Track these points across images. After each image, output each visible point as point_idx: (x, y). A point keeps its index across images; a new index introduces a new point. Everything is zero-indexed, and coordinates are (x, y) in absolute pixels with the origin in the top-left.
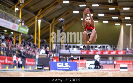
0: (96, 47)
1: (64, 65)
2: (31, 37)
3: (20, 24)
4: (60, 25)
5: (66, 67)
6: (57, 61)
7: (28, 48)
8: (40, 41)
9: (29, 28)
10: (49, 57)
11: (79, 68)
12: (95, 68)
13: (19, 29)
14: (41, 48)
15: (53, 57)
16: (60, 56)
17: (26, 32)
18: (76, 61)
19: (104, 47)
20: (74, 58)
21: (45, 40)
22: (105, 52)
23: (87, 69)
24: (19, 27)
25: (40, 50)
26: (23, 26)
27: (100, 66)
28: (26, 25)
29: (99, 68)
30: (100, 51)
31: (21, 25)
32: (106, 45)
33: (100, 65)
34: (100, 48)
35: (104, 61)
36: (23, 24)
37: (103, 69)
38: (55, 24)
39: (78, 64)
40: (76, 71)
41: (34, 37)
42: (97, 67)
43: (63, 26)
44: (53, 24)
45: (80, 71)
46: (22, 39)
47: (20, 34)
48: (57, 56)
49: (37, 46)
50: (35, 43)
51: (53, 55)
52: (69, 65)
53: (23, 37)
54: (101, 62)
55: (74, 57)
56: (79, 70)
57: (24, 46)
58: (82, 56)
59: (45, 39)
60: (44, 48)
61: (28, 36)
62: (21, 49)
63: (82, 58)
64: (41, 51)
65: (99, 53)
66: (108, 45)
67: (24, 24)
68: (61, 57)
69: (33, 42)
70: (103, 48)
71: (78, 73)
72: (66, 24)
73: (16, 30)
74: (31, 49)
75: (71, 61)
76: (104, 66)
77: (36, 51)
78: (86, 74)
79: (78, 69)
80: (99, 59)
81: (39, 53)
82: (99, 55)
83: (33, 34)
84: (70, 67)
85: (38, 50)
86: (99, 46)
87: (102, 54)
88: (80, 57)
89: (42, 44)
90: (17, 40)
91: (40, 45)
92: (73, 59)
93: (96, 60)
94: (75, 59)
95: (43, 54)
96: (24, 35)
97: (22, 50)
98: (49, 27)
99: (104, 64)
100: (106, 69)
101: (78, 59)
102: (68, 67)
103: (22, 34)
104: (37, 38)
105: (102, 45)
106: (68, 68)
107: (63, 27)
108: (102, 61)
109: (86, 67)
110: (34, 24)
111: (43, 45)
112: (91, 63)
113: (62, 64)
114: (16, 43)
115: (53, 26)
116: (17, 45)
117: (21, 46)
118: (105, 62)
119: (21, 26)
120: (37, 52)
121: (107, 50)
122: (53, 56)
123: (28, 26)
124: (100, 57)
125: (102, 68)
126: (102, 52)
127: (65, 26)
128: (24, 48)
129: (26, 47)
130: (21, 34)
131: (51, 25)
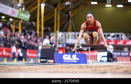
0: (109, 36)
1: (71, 57)
2: (32, 25)
3: (20, 9)
4: (67, 10)
5: (73, 59)
6: (63, 52)
7: (29, 37)
8: (43, 28)
9: (30, 13)
10: (53, 47)
11: (88, 61)
12: (108, 61)
13: (19, 15)
14: (45, 38)
15: (59, 48)
16: (66, 46)
17: (26, 18)
18: (85, 53)
19: (118, 36)
20: (83, 50)
21: (49, 28)
22: (119, 41)
23: (98, 62)
24: (19, 13)
25: (43, 40)
26: (24, 12)
27: (113, 58)
28: (27, 10)
29: (113, 61)
30: (114, 40)
32: (120, 34)
33: (114, 57)
34: (113, 37)
35: (118, 52)
36: (23, 9)
37: (117, 62)
38: (61, 9)
39: (88, 56)
40: (85, 65)
41: (36, 24)
42: (110, 59)
43: (70, 11)
44: (58, 9)
45: (90, 64)
46: (22, 27)
47: (20, 21)
48: (63, 47)
49: (40, 35)
50: (38, 32)
51: (59, 46)
52: (77, 57)
53: (24, 24)
54: (115, 54)
55: (83, 48)
56: (89, 63)
57: (25, 35)
58: (92, 47)
59: (50, 26)
60: (48, 37)
61: (29, 23)
62: (21, 38)
63: (92, 50)
64: (44, 40)
65: (113, 43)
66: (123, 34)
67: (25, 9)
68: (68, 48)
69: (36, 30)
70: (117, 38)
71: (87, 67)
72: (74, 9)
73: (16, 16)
74: (32, 39)
75: (80, 53)
76: (118, 58)
77: (39, 40)
78: (97, 67)
79: (88, 63)
80: (113, 50)
81: (43, 43)
82: (112, 45)
83: (35, 21)
84: (78, 59)
85: (42, 39)
86: (113, 34)
87: (116, 44)
88: (90, 48)
90: (17, 27)
91: (44, 34)
92: (81, 50)
93: (108, 52)
94: (84, 50)
95: (47, 44)
96: (25, 22)
97: (23, 39)
98: (54, 12)
99: (118, 56)
100: (121, 62)
101: (88, 50)
102: (76, 60)
103: (23, 20)
104: (40, 25)
105: (116, 34)
106: (76, 61)
107: (70, 12)
108: (116, 52)
109: (97, 60)
110: (36, 10)
111: (47, 34)
112: (103, 56)
113: (69, 56)
114: (15, 32)
115: (59, 11)
116: (17, 33)
117: (21, 35)
118: (119, 54)
119: (21, 12)
120: (40, 41)
121: (122, 39)
122: (58, 46)
123: (29, 11)
125: (116, 61)
126: (116, 42)
127: (73, 11)
128: (25, 37)
129: (27, 37)
130: (22, 21)
131: (56, 10)
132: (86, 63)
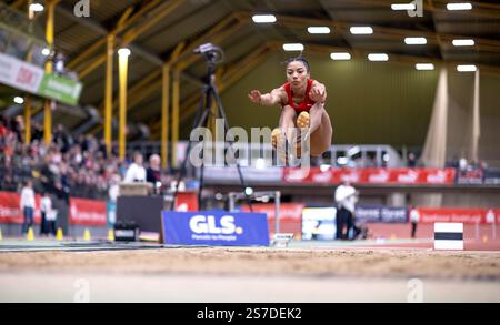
0: (341, 154)
1: (218, 225)
2: (89, 117)
3: (49, 65)
4: (202, 70)
5: (225, 231)
6: (189, 208)
7: (79, 158)
8: (123, 130)
9: (82, 80)
10: (158, 191)
11: (274, 237)
12: (340, 236)
13: (43, 86)
14: (130, 159)
15: (176, 194)
16: (201, 188)
17: (70, 96)
18: (263, 210)
19: (372, 155)
20: (258, 199)
21: (145, 129)
22: (377, 173)
23: (306, 240)
24: (46, 78)
25: (124, 166)
26: (60, 74)
27: (355, 229)
28: (73, 69)
29: (354, 238)
30: (358, 169)
31: (54, 68)
32: (379, 149)
33: (358, 224)
34: (356, 157)
35: (374, 208)
36: (60, 65)
37: (369, 242)
38: (183, 65)
39: (273, 219)
40: (263, 248)
41: (103, 116)
42: (345, 231)
43: (214, 72)
44: (174, 66)
45: (280, 247)
46: (54, 123)
47: (47, 105)
48: (190, 190)
49: (115, 152)
50: (107, 140)
51: (177, 186)
52: (237, 224)
53: (61, 115)
54: (361, 213)
55: (256, 194)
56: (275, 243)
57: (64, 151)
58: (287, 192)
59: (147, 122)
60: (140, 158)
61: (79, 113)
62: (52, 162)
63: (286, 199)
64: (127, 168)
65: (354, 178)
66: (388, 149)
67: (65, 65)
68: (205, 193)
69: (100, 135)
70: (369, 160)
71: (270, 257)
72: (226, 67)
73: (34, 88)
74: (89, 164)
75: (245, 209)
76: (372, 229)
77: (110, 169)
78: (302, 258)
79: (272, 242)
80: (353, 200)
81: (123, 177)
82: (352, 185)
83: (99, 104)
84: (239, 231)
85: (119, 165)
86: (354, 150)
87: (365, 184)
88: (278, 194)
89: (132, 144)
90: (37, 126)
91: (127, 148)
92: (251, 202)
93: (340, 206)
94: (261, 202)
95: (136, 180)
96: (64, 108)
97: (58, 164)
98: (160, 77)
99: (371, 221)
100: (380, 241)
101: (272, 201)
102: (235, 234)
103: (58, 103)
104: (115, 119)
105: (365, 148)
106: (234, 238)
107: (213, 77)
108: (365, 208)
109: (302, 234)
110: (103, 67)
111: (137, 148)
112: (322, 219)
113: (211, 219)
114: (32, 140)
115: (177, 74)
116: (38, 146)
117: (51, 150)
118: (375, 213)
119: (52, 74)
120: (115, 172)
121: (384, 165)
122: (173, 189)
123: (79, 73)
124: (358, 193)
125: (364, 238)
126: (365, 174)
127: (223, 74)
128: (63, 159)
129: (73, 157)
130: (53, 106)
131: (166, 69)
132: (266, 242)
